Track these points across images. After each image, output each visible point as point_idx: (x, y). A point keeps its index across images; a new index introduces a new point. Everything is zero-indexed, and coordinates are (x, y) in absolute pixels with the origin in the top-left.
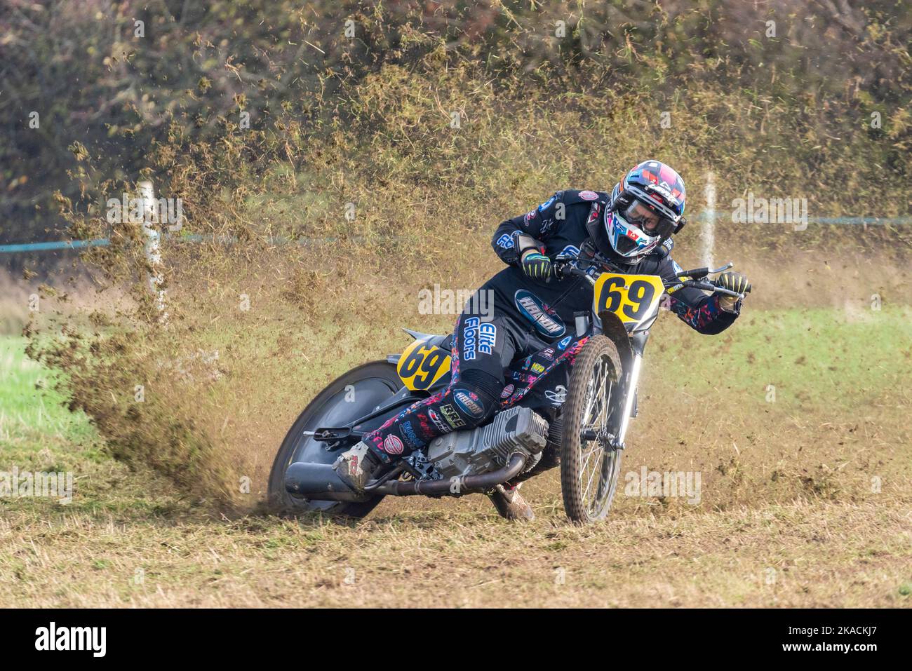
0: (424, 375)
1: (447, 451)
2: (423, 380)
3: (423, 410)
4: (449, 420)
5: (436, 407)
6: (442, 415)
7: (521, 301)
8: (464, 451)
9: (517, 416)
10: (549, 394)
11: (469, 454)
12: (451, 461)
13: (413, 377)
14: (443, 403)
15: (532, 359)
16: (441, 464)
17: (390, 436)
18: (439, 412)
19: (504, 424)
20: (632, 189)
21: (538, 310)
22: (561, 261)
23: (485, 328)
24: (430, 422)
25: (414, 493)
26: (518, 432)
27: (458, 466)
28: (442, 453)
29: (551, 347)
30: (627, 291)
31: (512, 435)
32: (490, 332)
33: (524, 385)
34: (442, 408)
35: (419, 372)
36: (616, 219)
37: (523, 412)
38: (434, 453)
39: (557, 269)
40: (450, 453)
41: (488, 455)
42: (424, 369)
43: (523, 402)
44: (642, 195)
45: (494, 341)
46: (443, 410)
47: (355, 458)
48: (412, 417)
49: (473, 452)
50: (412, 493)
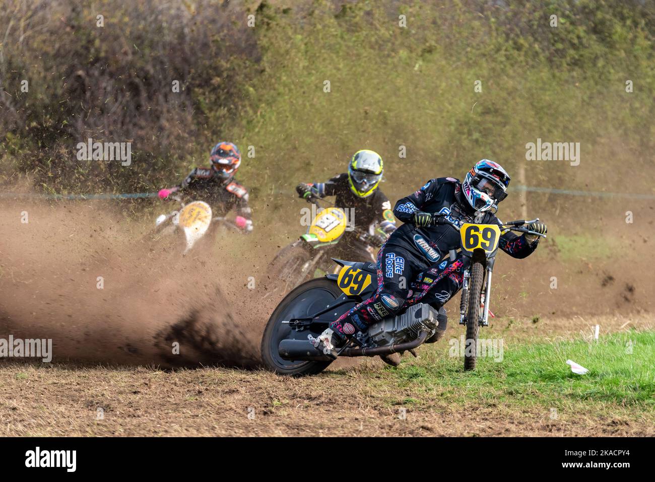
0: (356, 286)
1: (380, 331)
2: (355, 289)
3: (364, 308)
4: (379, 312)
5: (371, 305)
6: (375, 309)
7: (418, 241)
8: (390, 330)
9: (421, 309)
10: (438, 295)
11: (393, 332)
12: (383, 336)
13: (349, 288)
14: (375, 302)
15: (423, 275)
16: (377, 339)
17: (346, 324)
18: (373, 307)
19: (414, 314)
20: (481, 172)
21: (428, 246)
22: (437, 216)
23: (398, 259)
24: (368, 314)
25: (362, 355)
26: (423, 318)
27: (387, 339)
28: (377, 332)
29: (435, 268)
30: (481, 235)
31: (420, 320)
32: (401, 262)
33: (421, 291)
34: (375, 305)
35: (352, 285)
36: (472, 190)
37: (425, 307)
38: (372, 333)
39: (435, 220)
40: (383, 332)
41: (405, 332)
42: (355, 283)
43: (423, 300)
44: (487, 175)
45: (403, 267)
46: (376, 306)
47: (326, 339)
48: (358, 312)
49: (396, 331)
50: (360, 355)
